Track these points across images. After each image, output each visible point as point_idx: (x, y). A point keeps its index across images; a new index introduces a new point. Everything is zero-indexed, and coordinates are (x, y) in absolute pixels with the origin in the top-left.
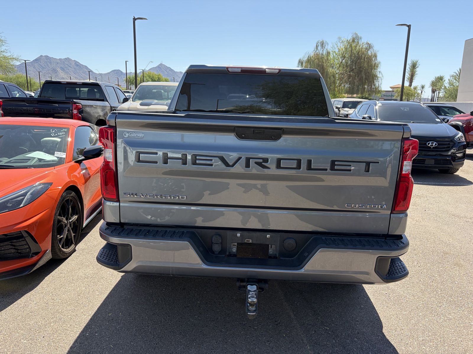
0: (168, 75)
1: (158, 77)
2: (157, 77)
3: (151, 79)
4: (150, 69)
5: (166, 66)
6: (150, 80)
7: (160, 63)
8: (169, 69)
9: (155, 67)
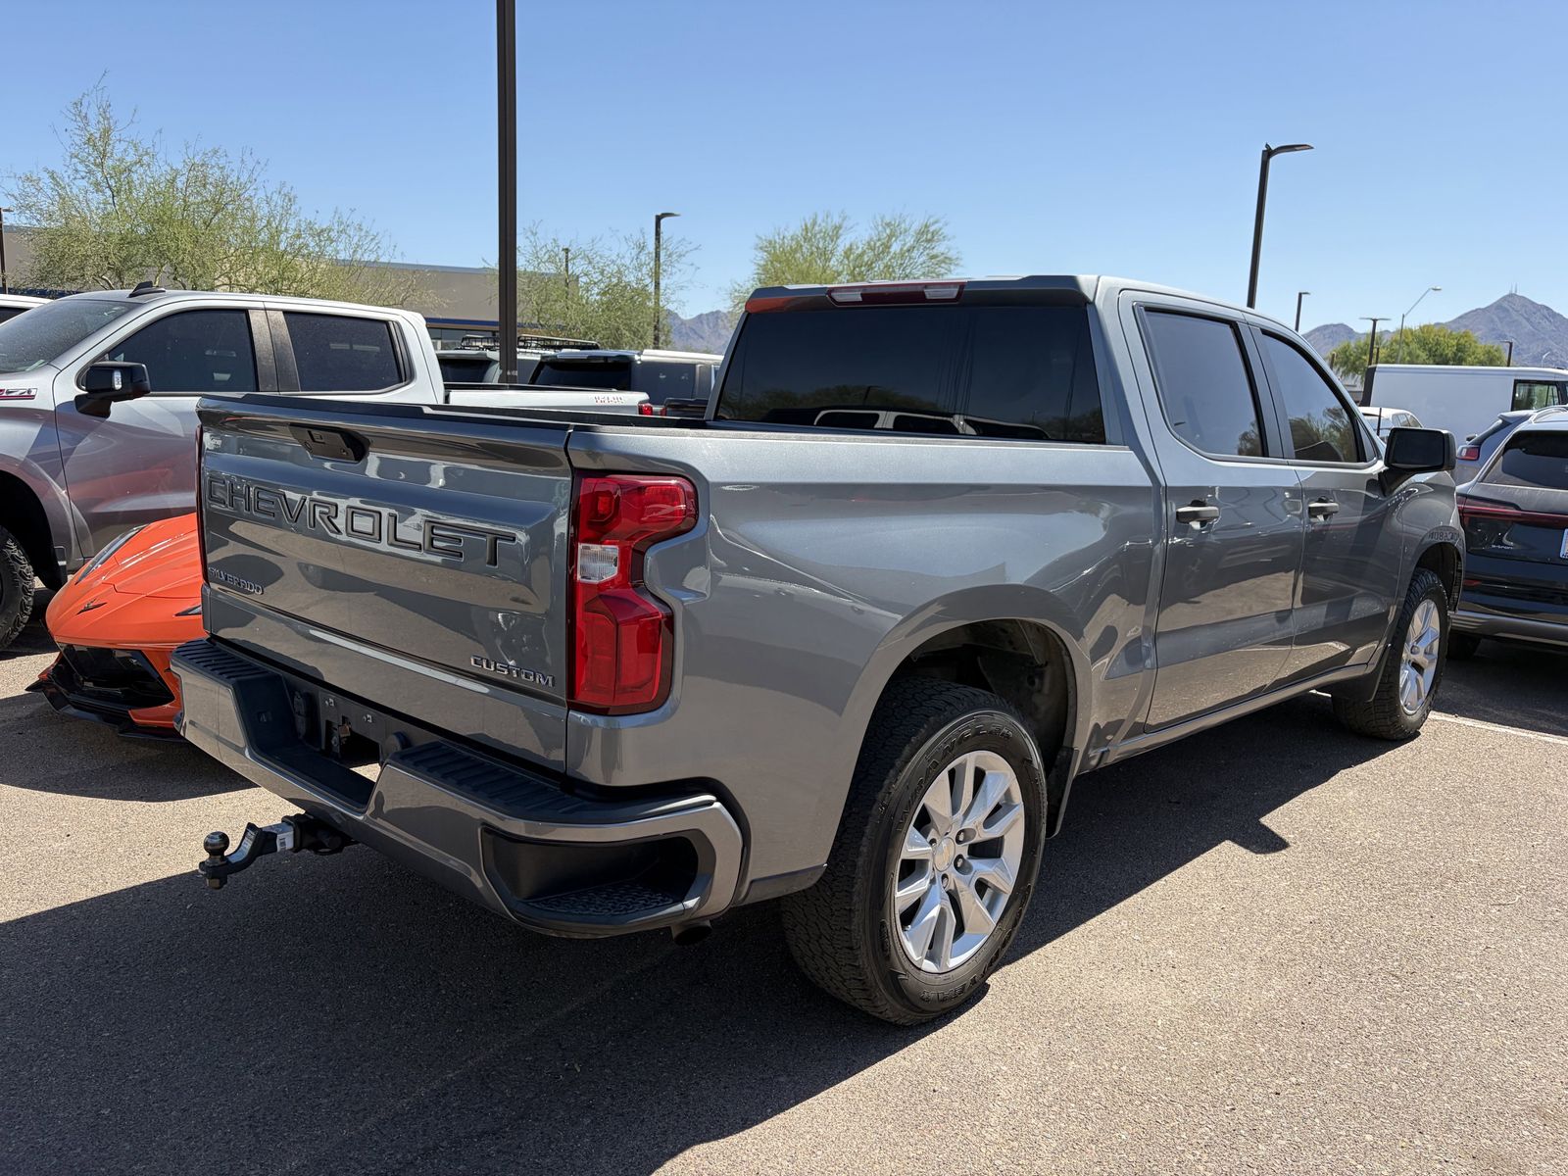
0: (1534, 335)
1: (1458, 344)
2: (1454, 342)
3: (1430, 350)
4: (1461, 317)
5: (1533, 303)
6: (1423, 355)
7: (1507, 293)
8: (1545, 312)
9: (1483, 307)
